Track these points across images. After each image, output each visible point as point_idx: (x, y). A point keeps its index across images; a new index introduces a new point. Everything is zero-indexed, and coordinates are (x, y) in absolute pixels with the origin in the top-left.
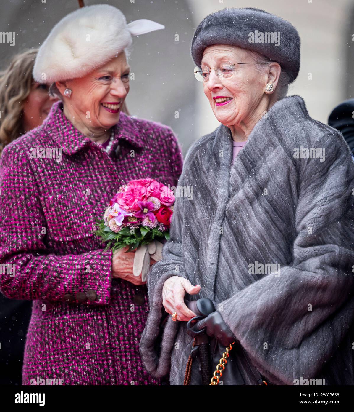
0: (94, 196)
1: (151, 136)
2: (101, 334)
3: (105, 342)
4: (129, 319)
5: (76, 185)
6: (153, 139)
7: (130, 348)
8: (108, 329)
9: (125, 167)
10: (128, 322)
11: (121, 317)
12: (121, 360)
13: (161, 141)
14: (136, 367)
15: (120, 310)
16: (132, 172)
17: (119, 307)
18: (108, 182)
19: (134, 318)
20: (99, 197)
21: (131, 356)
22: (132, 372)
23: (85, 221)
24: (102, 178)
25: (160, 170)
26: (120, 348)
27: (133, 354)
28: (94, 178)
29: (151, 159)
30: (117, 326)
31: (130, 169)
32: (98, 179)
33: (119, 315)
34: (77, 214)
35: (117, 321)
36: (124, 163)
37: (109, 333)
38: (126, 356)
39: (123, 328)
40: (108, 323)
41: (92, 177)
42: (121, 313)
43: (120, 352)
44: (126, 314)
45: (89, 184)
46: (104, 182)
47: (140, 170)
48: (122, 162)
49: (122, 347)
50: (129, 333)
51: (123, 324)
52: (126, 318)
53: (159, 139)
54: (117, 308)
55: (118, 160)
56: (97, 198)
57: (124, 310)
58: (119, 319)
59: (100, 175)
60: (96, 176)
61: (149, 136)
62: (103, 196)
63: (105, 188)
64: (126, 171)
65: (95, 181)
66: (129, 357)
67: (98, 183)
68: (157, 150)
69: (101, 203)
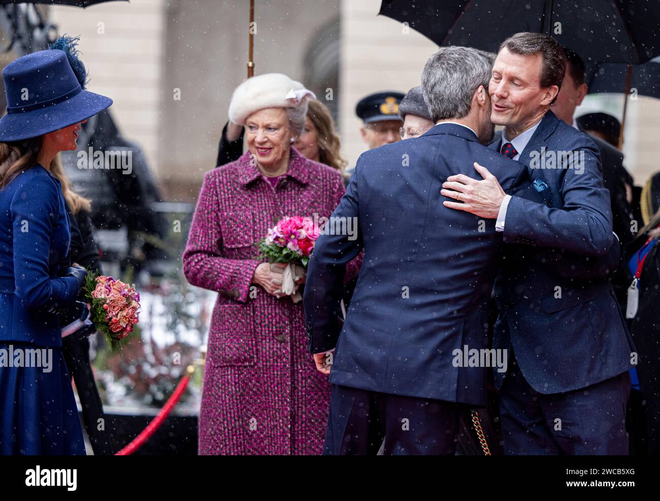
0: (259, 217)
1: (319, 177)
2: (248, 321)
3: (251, 327)
4: (270, 311)
5: (247, 207)
6: (319, 180)
7: (269, 334)
8: (254, 317)
9: (291, 197)
10: (269, 314)
11: (264, 310)
12: (262, 342)
13: (326, 182)
14: (273, 348)
15: (264, 304)
16: (295, 202)
17: (264, 301)
18: (272, 207)
19: (274, 311)
20: (263, 217)
21: (270, 340)
22: (269, 352)
23: (247, 234)
24: (268, 204)
25: (319, 204)
26: (261, 333)
27: (271, 338)
28: (263, 203)
29: (313, 195)
30: (261, 317)
31: (295, 199)
32: (265, 204)
33: (263, 308)
34: (242, 229)
35: (261, 313)
36: (291, 194)
37: (254, 321)
38: (265, 339)
39: (264, 318)
40: (254, 313)
41: (262, 202)
42: (264, 307)
43: (262, 336)
44: (268, 308)
45: (258, 207)
46: (269, 207)
47: (302, 201)
48: (290, 193)
49: (263, 332)
50: (269, 322)
51: (265, 315)
52: (268, 310)
53: (325, 181)
54: (262, 303)
55: (286, 191)
56: (261, 218)
57: (267, 304)
58: (263, 311)
59: (268, 201)
60: (265, 201)
61: (317, 177)
62: (267, 217)
63: (270, 211)
64: (291, 200)
65: (264, 206)
66: (268, 340)
67: (265, 207)
68: (320, 188)
69: (264, 223)
